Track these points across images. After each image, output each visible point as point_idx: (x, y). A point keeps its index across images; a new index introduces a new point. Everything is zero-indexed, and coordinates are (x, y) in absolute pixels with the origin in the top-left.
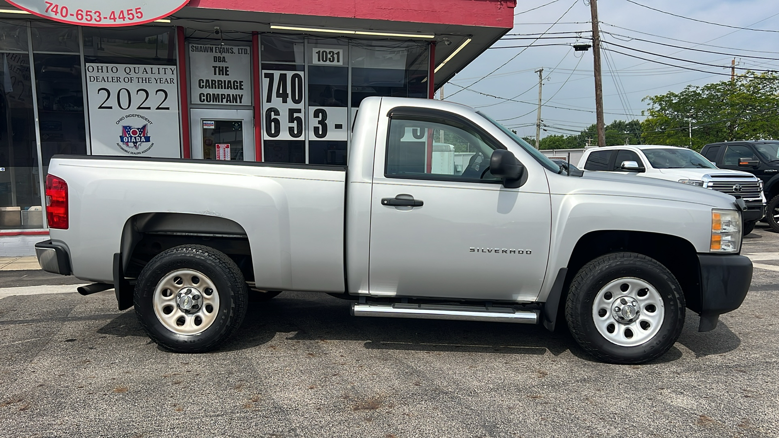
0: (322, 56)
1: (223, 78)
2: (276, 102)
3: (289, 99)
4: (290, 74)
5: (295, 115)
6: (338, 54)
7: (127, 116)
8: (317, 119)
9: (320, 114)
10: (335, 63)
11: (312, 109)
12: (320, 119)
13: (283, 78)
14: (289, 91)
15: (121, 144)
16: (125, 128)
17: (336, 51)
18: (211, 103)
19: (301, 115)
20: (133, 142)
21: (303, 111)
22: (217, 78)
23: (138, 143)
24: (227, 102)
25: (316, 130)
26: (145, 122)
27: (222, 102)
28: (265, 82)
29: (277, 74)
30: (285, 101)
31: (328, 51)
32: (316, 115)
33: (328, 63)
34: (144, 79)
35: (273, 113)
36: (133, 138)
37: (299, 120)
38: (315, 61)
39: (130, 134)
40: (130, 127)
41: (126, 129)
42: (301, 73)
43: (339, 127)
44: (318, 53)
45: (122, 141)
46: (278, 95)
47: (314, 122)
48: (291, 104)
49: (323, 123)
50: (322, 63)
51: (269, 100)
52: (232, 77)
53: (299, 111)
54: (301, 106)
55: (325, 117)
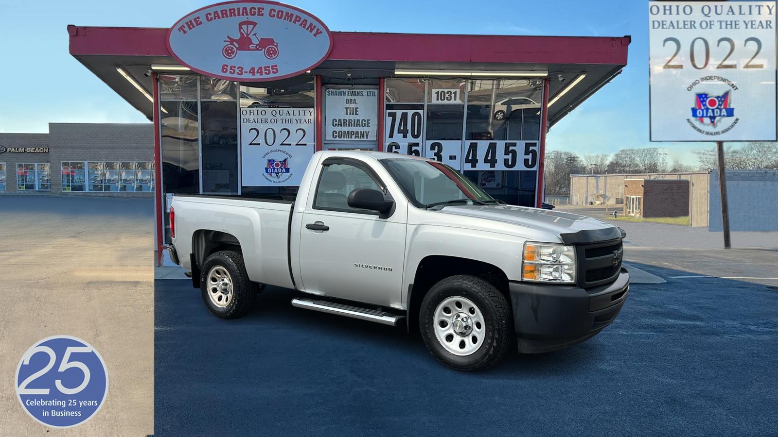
0: (440, 96)
1: (352, 117)
2: (398, 138)
3: (409, 135)
4: (410, 113)
5: (414, 148)
6: (455, 93)
7: (271, 151)
8: (434, 152)
9: (436, 147)
10: (452, 102)
11: (430, 142)
12: (436, 151)
13: (404, 116)
14: (409, 127)
15: (266, 174)
16: (269, 161)
17: (453, 91)
18: (342, 139)
19: (419, 148)
20: (276, 173)
21: (421, 144)
22: (348, 117)
23: (280, 174)
24: (355, 138)
26: (287, 156)
27: (351, 138)
28: (389, 120)
29: (399, 113)
30: (405, 136)
31: (446, 91)
32: (432, 148)
33: (446, 102)
34: (287, 120)
35: (394, 147)
36: (275, 169)
37: (417, 152)
38: (434, 101)
39: (273, 166)
40: (273, 160)
41: (271, 162)
42: (421, 112)
43: (452, 158)
44: (437, 93)
45: (267, 172)
46: (400, 132)
47: (430, 154)
48: (410, 139)
49: (438, 154)
50: (440, 102)
51: (391, 136)
52: (360, 117)
53: (417, 145)
54: (418, 140)
55: (440, 150)
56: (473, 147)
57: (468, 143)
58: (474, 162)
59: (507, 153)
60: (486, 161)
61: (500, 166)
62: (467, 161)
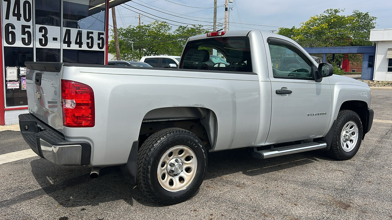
2: (13, 20)
3: (22, 18)
4: (22, 1)
5: (27, 30)
8: (41, 34)
9: (43, 30)
11: (38, 26)
12: (43, 33)
13: (18, 3)
14: (22, 12)
19: (31, 30)
21: (32, 27)
25: (41, 40)
28: (5, 4)
30: (19, 19)
32: (40, 30)
35: (10, 27)
37: (29, 33)
42: (30, 1)
43: (55, 39)
46: (14, 15)
47: (39, 35)
48: (23, 22)
49: (45, 36)
51: (7, 18)
53: (29, 27)
54: (30, 23)
55: (46, 32)
56: (68, 33)
57: (64, 29)
58: (69, 43)
59: (88, 38)
60: (76, 43)
61: (84, 47)
62: (65, 42)
